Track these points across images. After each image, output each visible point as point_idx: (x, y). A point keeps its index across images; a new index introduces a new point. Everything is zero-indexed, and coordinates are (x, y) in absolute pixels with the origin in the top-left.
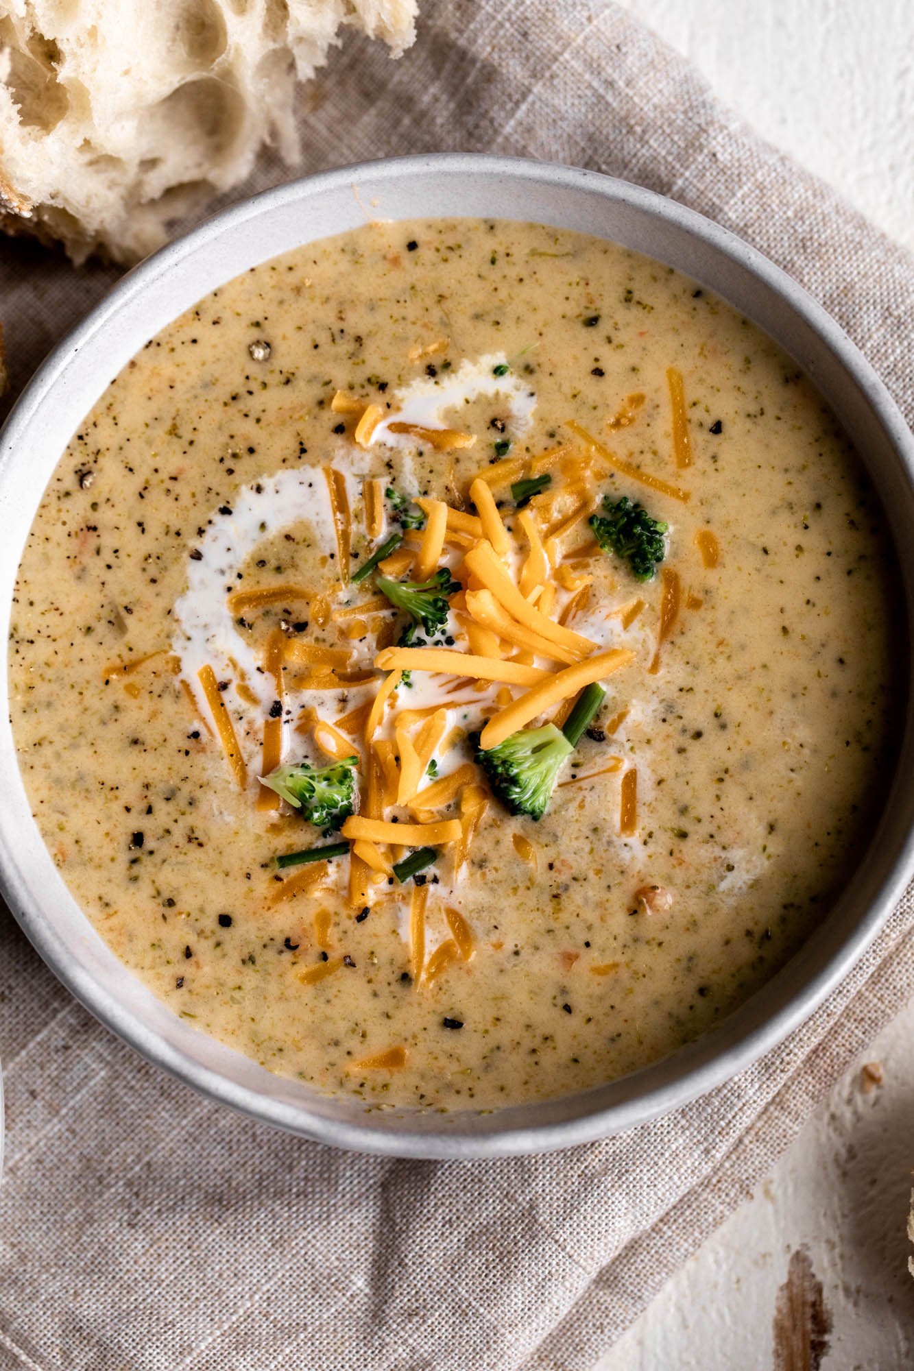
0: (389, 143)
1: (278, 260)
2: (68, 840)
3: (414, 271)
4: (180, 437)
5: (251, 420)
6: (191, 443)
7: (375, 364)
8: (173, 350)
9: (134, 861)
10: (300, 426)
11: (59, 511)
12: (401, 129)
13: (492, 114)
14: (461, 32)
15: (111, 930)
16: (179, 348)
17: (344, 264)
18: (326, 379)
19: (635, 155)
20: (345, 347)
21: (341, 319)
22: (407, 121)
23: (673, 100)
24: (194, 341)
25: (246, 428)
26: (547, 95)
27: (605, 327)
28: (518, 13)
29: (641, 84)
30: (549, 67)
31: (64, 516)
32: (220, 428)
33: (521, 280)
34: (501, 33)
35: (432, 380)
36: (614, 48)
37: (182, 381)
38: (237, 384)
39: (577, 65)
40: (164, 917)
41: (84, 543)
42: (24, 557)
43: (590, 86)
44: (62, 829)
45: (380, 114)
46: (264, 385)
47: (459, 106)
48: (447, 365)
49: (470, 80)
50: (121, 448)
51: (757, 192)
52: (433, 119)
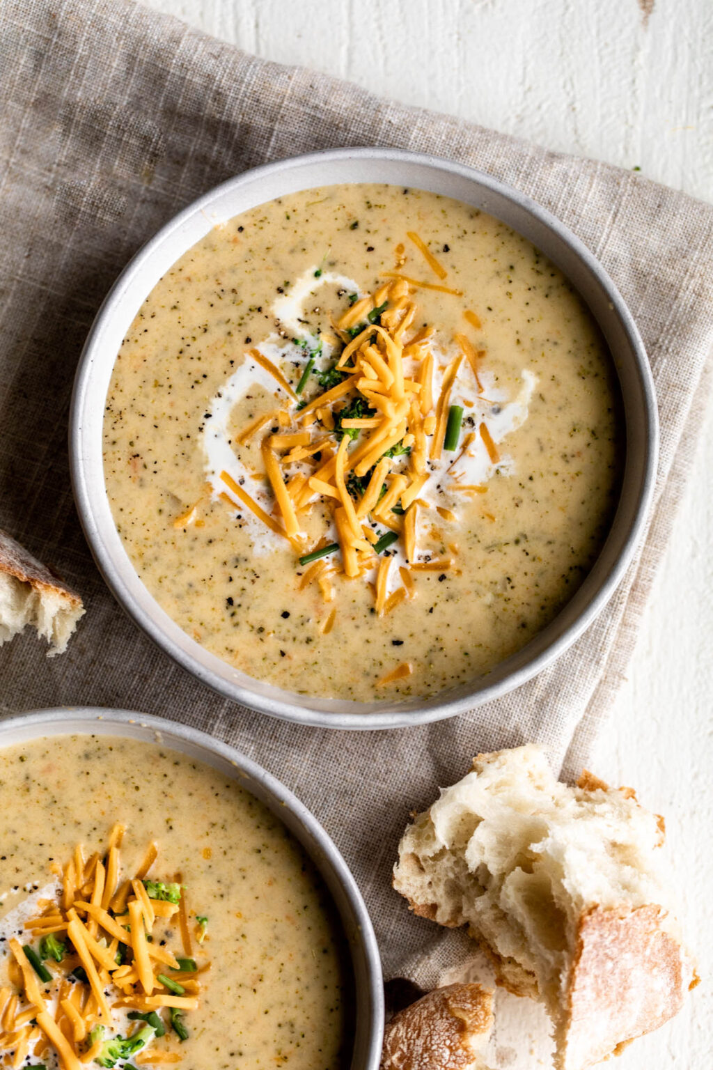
0: (202, 184)
1: (172, 268)
2: (196, 625)
3: (247, 241)
4: (162, 386)
5: (195, 360)
6: (170, 387)
7: (248, 300)
8: (136, 341)
9: (233, 614)
10: (223, 350)
11: (114, 453)
12: (206, 175)
13: (256, 149)
14: (221, 113)
15: (241, 663)
16: (139, 338)
17: (209, 255)
18: (226, 319)
19: (346, 139)
20: (228, 298)
21: (219, 284)
22: (208, 169)
23: (353, 102)
24: (146, 331)
25: (195, 366)
26: (283, 128)
27: (362, 226)
28: (249, 91)
29: (333, 100)
30: (279, 113)
31: (118, 455)
32: (181, 371)
33: (307, 221)
34: (244, 105)
35: (283, 295)
36: (309, 88)
37: (149, 355)
38: (179, 344)
39: (294, 105)
40: (262, 640)
41: (135, 466)
42: (107, 486)
43: (305, 113)
44: (191, 621)
45: (190, 170)
46: (194, 338)
47: (235, 152)
48: (287, 284)
49: (236, 136)
50: (132, 406)
51: (421, 133)
52: (223, 163)
